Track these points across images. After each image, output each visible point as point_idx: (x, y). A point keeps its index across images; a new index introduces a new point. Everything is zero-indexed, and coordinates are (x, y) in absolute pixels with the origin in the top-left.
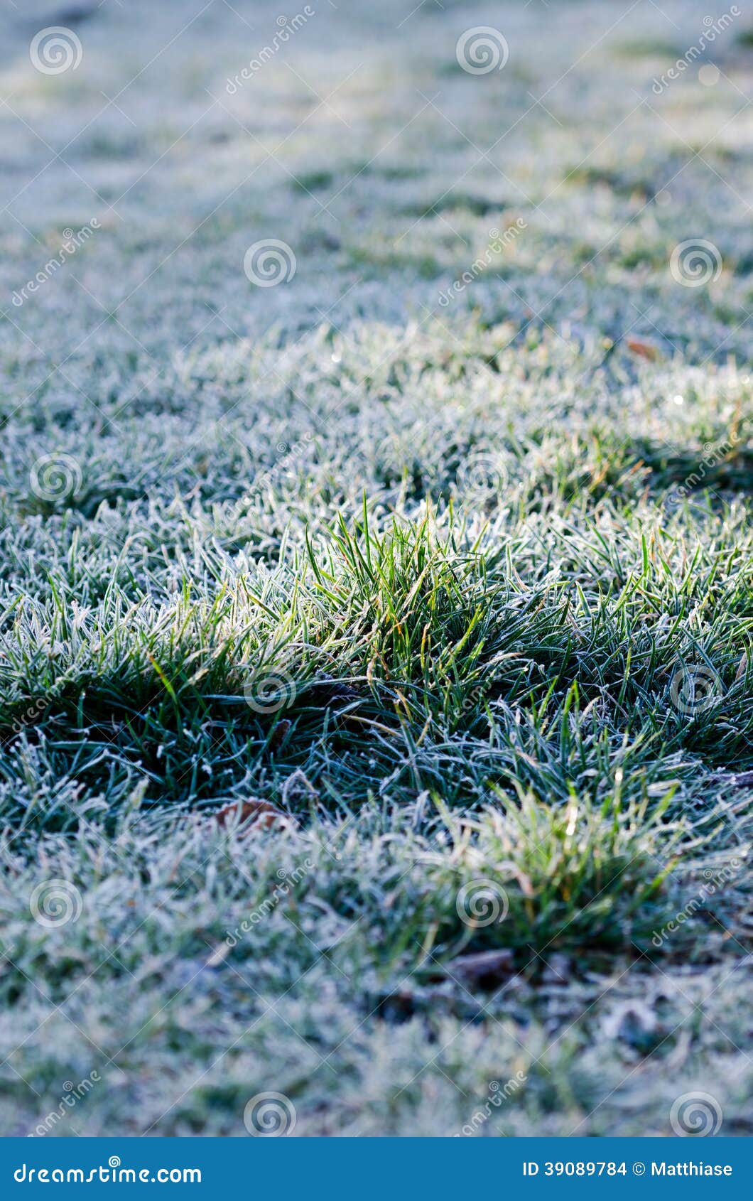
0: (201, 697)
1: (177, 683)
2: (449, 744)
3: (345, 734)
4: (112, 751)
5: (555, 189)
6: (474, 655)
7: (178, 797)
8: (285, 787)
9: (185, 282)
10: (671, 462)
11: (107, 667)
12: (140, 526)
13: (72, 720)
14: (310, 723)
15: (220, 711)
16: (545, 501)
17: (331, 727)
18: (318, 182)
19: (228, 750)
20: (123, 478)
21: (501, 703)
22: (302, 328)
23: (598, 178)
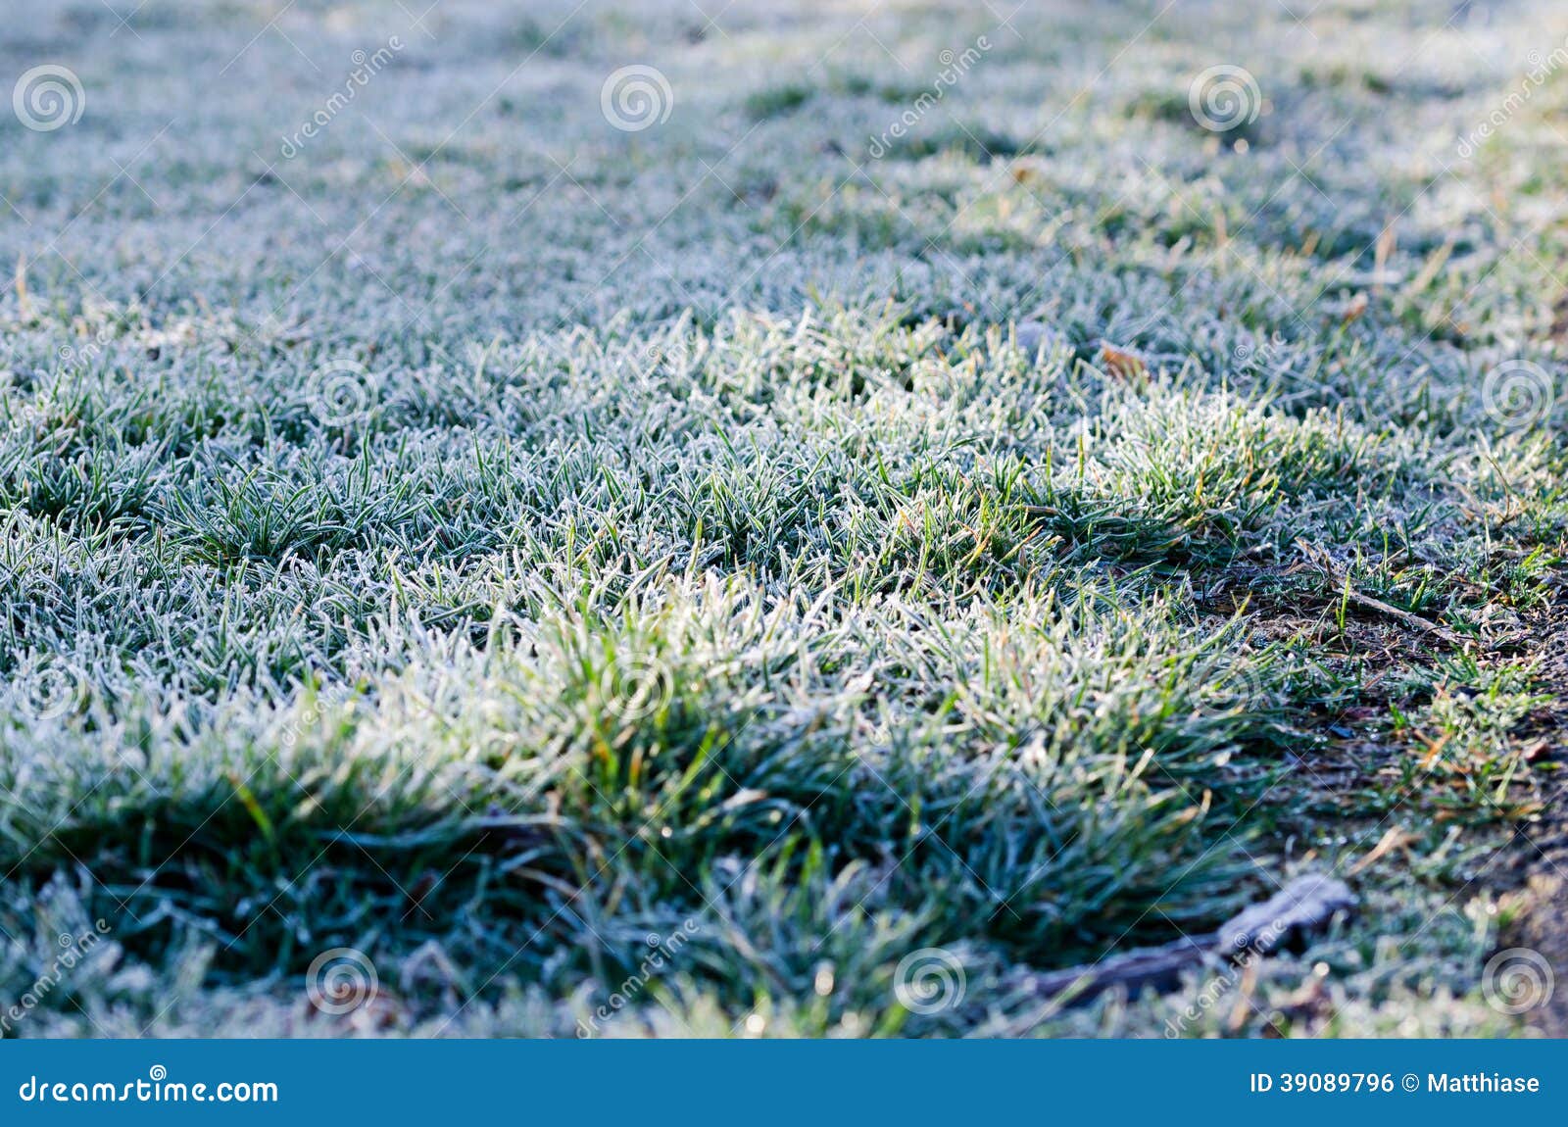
0: (313, 836)
1: (280, 816)
2: (648, 917)
3: (510, 895)
4: (179, 904)
5: (1104, 126)
6: (706, 794)
7: (260, 973)
8: (409, 967)
9: (553, 238)
10: (1102, 527)
11: (194, 785)
12: (332, 586)
13: (133, 856)
14: (462, 879)
15: (339, 854)
16: (903, 576)
17: (492, 885)
18: (793, 100)
19: (341, 910)
20: (340, 517)
21: (731, 863)
22: (665, 314)
23: (1174, 112)
